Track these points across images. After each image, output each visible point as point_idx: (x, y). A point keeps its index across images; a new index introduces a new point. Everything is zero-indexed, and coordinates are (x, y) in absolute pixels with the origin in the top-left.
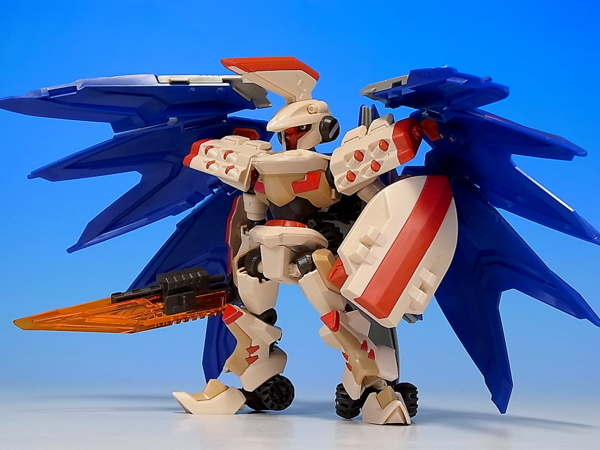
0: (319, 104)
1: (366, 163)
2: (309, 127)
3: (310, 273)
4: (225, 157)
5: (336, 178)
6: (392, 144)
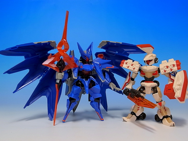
0: (154, 55)
1: (169, 69)
2: (152, 60)
3: (156, 93)
4: (132, 65)
5: (161, 71)
6: (176, 66)
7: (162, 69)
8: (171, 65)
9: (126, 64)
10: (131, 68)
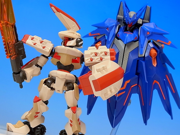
3: (71, 90)
4: (41, 43)
5: (86, 59)
6: (109, 54)
7: (88, 55)
8: (101, 53)
9: (32, 39)
10: (39, 46)
